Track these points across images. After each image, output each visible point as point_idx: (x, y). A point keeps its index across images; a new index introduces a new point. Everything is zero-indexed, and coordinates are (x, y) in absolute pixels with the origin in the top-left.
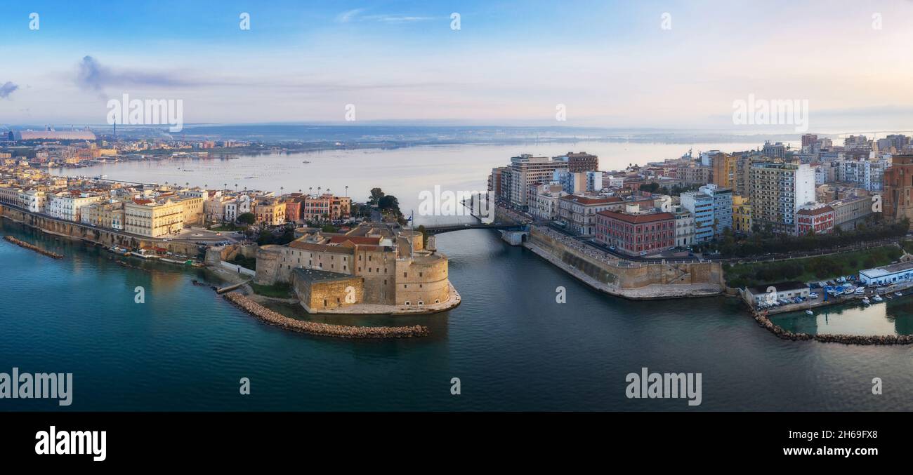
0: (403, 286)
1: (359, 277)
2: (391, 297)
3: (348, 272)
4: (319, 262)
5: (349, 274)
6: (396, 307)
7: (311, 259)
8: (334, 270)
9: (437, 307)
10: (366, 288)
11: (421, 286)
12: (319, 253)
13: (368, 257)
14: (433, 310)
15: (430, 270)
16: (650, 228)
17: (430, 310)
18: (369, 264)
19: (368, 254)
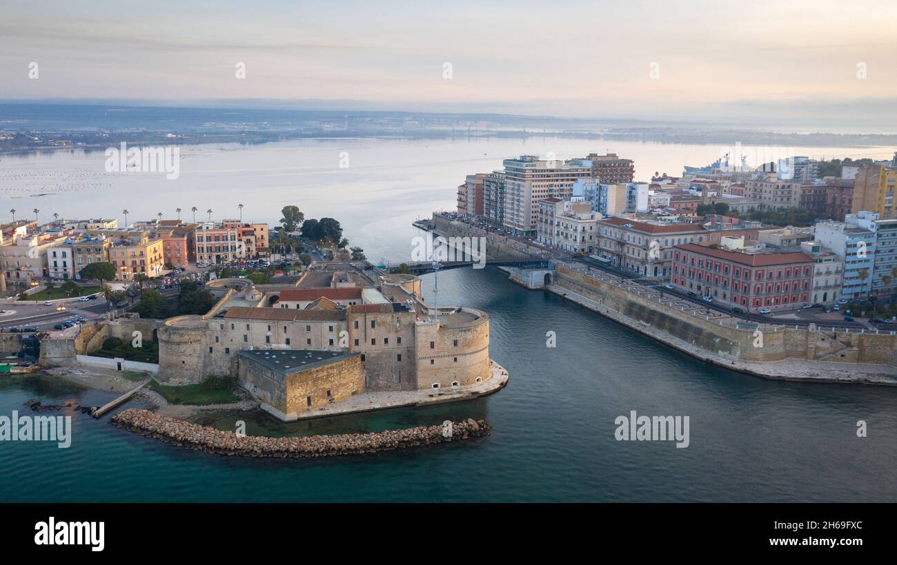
0: (429, 361)
1: (357, 354)
2: (409, 379)
4: (285, 336)
5: (340, 350)
6: (419, 393)
7: (269, 334)
8: (313, 347)
9: (481, 388)
10: (368, 370)
11: (455, 359)
12: (286, 323)
13: (369, 323)
14: (476, 393)
15: (469, 335)
16: (775, 275)
17: (473, 393)
18: (372, 333)
19: (370, 317)
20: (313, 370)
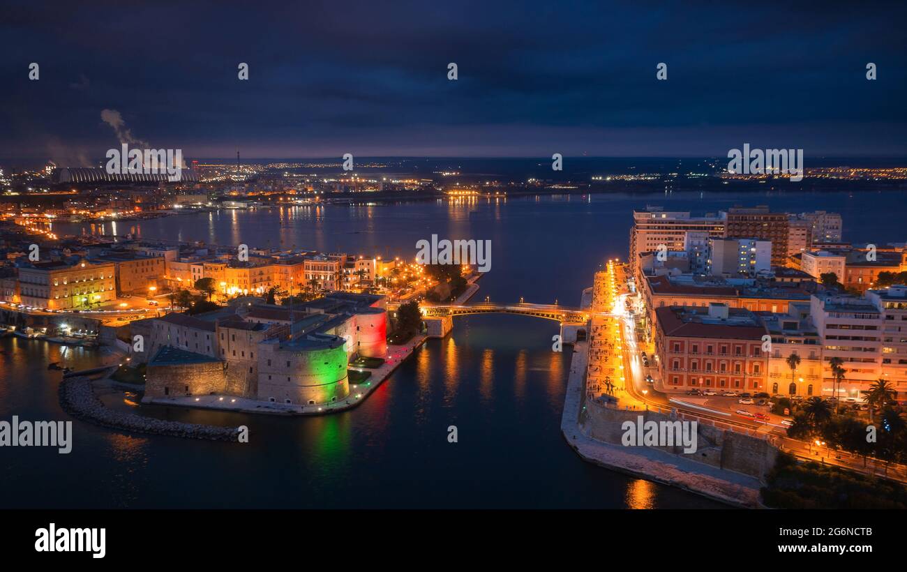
0: (266, 377)
1: (223, 362)
3: (212, 354)
4: (185, 339)
5: (213, 356)
7: (179, 336)
8: (199, 352)
10: (229, 376)
11: (289, 379)
12: (186, 329)
13: (231, 337)
14: (295, 412)
15: (301, 360)
18: (233, 346)
19: (232, 331)
20: (172, 366)
